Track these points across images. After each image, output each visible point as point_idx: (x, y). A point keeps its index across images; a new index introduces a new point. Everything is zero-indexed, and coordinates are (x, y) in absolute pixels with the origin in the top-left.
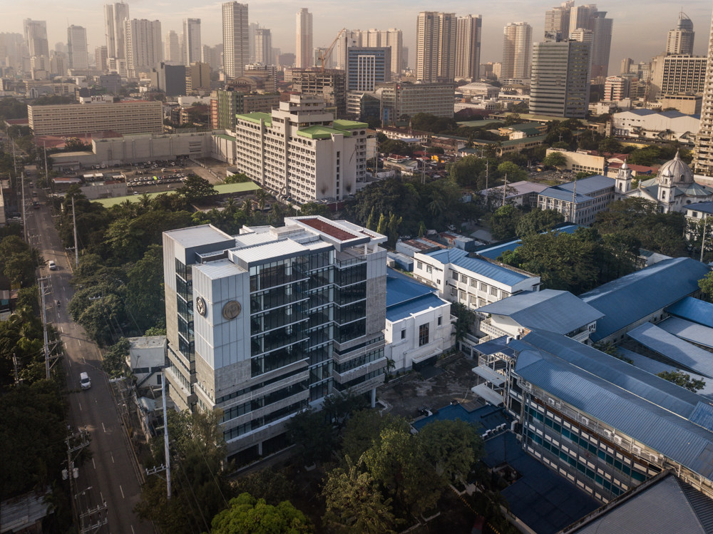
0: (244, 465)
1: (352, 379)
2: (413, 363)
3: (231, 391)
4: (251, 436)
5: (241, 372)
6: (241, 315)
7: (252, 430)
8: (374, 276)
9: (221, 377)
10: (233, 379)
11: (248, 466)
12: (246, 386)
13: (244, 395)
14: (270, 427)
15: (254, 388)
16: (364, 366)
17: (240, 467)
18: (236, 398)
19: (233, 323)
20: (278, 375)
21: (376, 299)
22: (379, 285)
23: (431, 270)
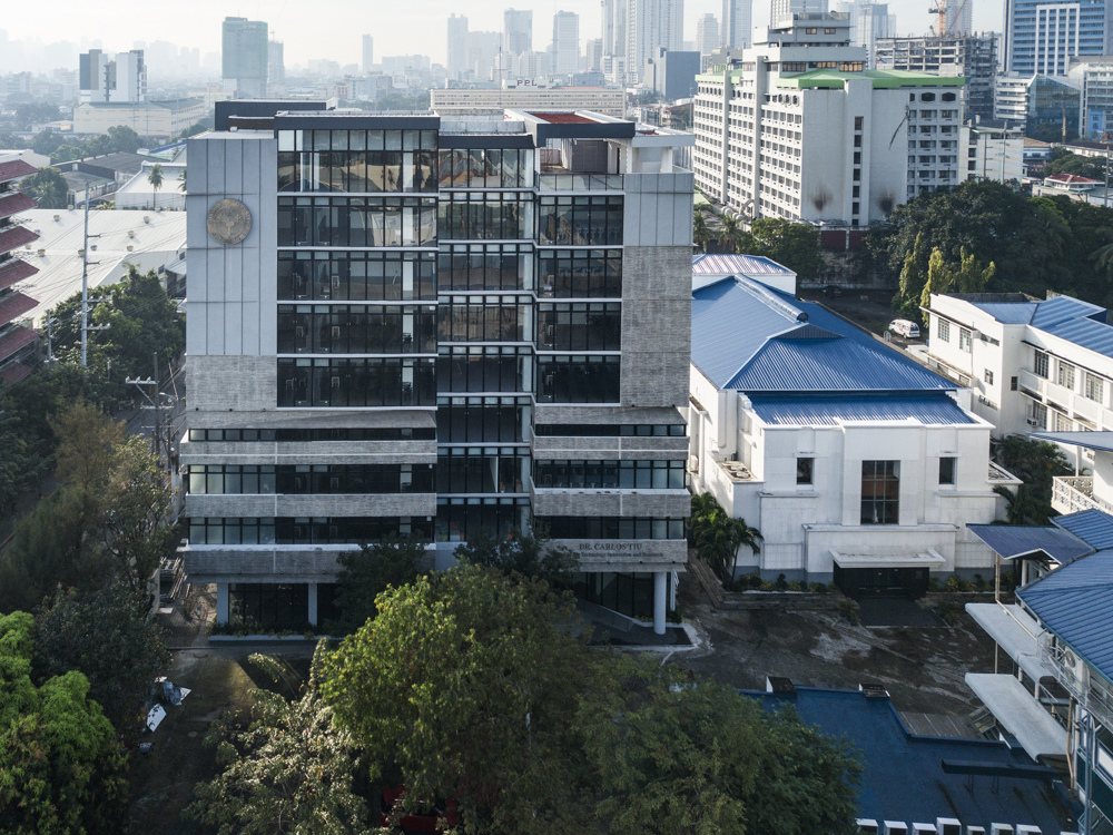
0: (267, 632)
1: (569, 513)
2: (836, 565)
3: (228, 422)
4: (266, 553)
5: (252, 383)
6: (253, 241)
7: (277, 543)
8: (648, 241)
9: (202, 377)
10: (231, 393)
11: (274, 637)
12: (263, 422)
13: (258, 445)
14: (319, 553)
15: (284, 435)
16: (613, 491)
17: (256, 632)
18: (237, 444)
19: (233, 255)
20: (349, 425)
21: (656, 310)
22: (666, 272)
23: (970, 343)
